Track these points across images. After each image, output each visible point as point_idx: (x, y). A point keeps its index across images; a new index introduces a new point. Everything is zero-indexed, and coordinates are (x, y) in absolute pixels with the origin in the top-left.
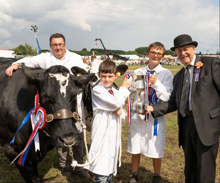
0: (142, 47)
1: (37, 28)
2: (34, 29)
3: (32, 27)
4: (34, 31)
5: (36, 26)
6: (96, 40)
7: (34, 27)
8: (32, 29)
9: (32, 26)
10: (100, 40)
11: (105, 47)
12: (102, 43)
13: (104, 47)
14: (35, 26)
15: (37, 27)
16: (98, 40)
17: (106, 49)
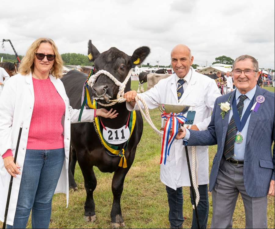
0: (67, 53)
6: (4, 40)
10: (9, 42)
13: (15, 52)
16: (6, 42)
17: (18, 54)
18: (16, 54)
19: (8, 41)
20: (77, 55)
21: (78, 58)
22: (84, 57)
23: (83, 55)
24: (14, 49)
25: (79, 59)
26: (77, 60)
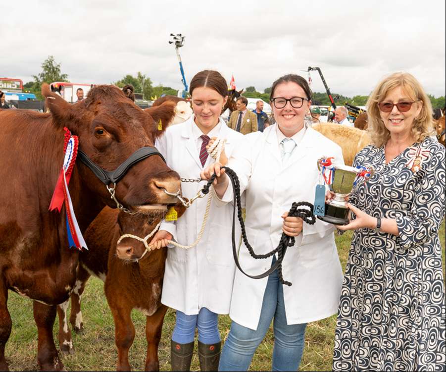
1: (183, 38)
2: (177, 42)
3: (173, 37)
4: (175, 46)
5: (180, 35)
6: (310, 69)
7: (177, 37)
8: (171, 41)
9: (172, 35)
10: (317, 71)
13: (326, 87)
14: (178, 35)
15: (182, 36)
19: (315, 70)
24: (324, 82)
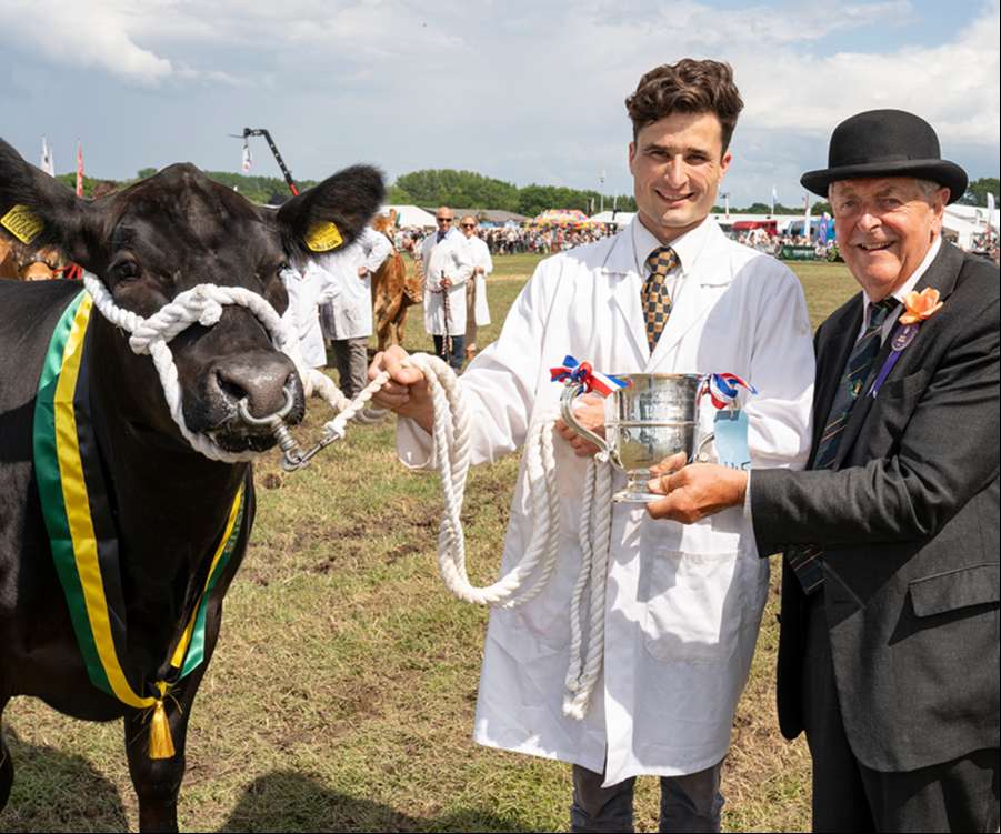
11: (288, 168)
12: (275, 151)
16: (256, 137)
18: (288, 177)
20: (455, 174)
21: (461, 186)
22: (482, 183)
23: (478, 175)
25: (466, 188)
26: (460, 191)
